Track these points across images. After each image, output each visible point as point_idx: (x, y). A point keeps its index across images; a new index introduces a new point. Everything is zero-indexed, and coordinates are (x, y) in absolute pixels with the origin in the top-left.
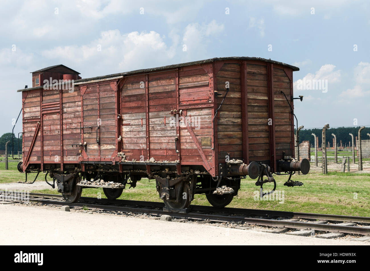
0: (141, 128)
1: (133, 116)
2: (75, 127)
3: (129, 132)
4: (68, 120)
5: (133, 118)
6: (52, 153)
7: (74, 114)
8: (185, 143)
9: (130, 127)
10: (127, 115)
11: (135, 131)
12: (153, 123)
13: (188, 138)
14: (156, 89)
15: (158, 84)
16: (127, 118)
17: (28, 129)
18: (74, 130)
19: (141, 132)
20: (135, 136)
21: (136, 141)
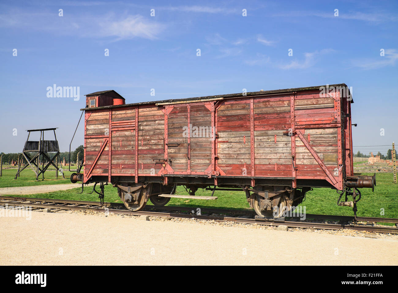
0: (243, 145)
1: (233, 134)
2: (154, 143)
3: (227, 149)
4: (146, 137)
5: (233, 136)
6: (122, 166)
7: (153, 131)
8: (302, 159)
9: (228, 144)
10: (224, 133)
11: (235, 148)
12: (260, 141)
13: (306, 154)
14: (263, 110)
15: (266, 106)
16: (225, 135)
17: (92, 145)
18: (154, 146)
19: (243, 149)
20: (235, 152)
21: (236, 157)
